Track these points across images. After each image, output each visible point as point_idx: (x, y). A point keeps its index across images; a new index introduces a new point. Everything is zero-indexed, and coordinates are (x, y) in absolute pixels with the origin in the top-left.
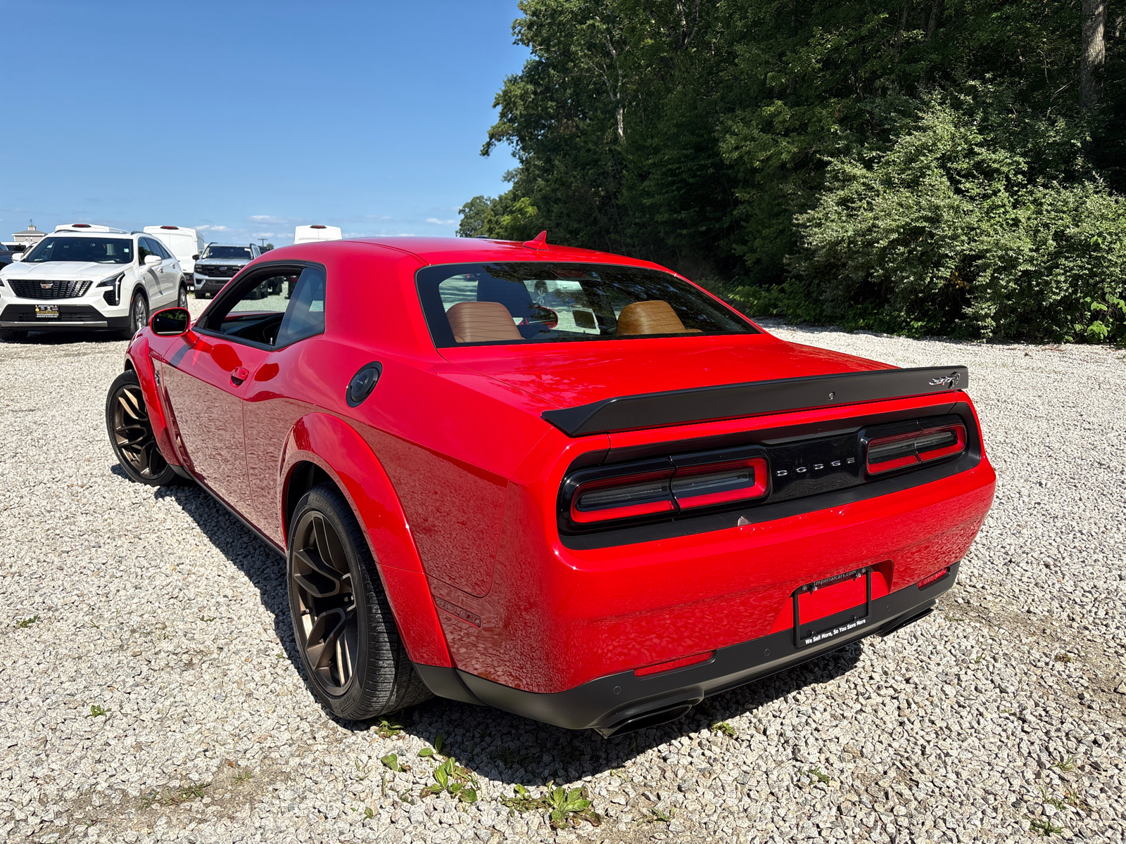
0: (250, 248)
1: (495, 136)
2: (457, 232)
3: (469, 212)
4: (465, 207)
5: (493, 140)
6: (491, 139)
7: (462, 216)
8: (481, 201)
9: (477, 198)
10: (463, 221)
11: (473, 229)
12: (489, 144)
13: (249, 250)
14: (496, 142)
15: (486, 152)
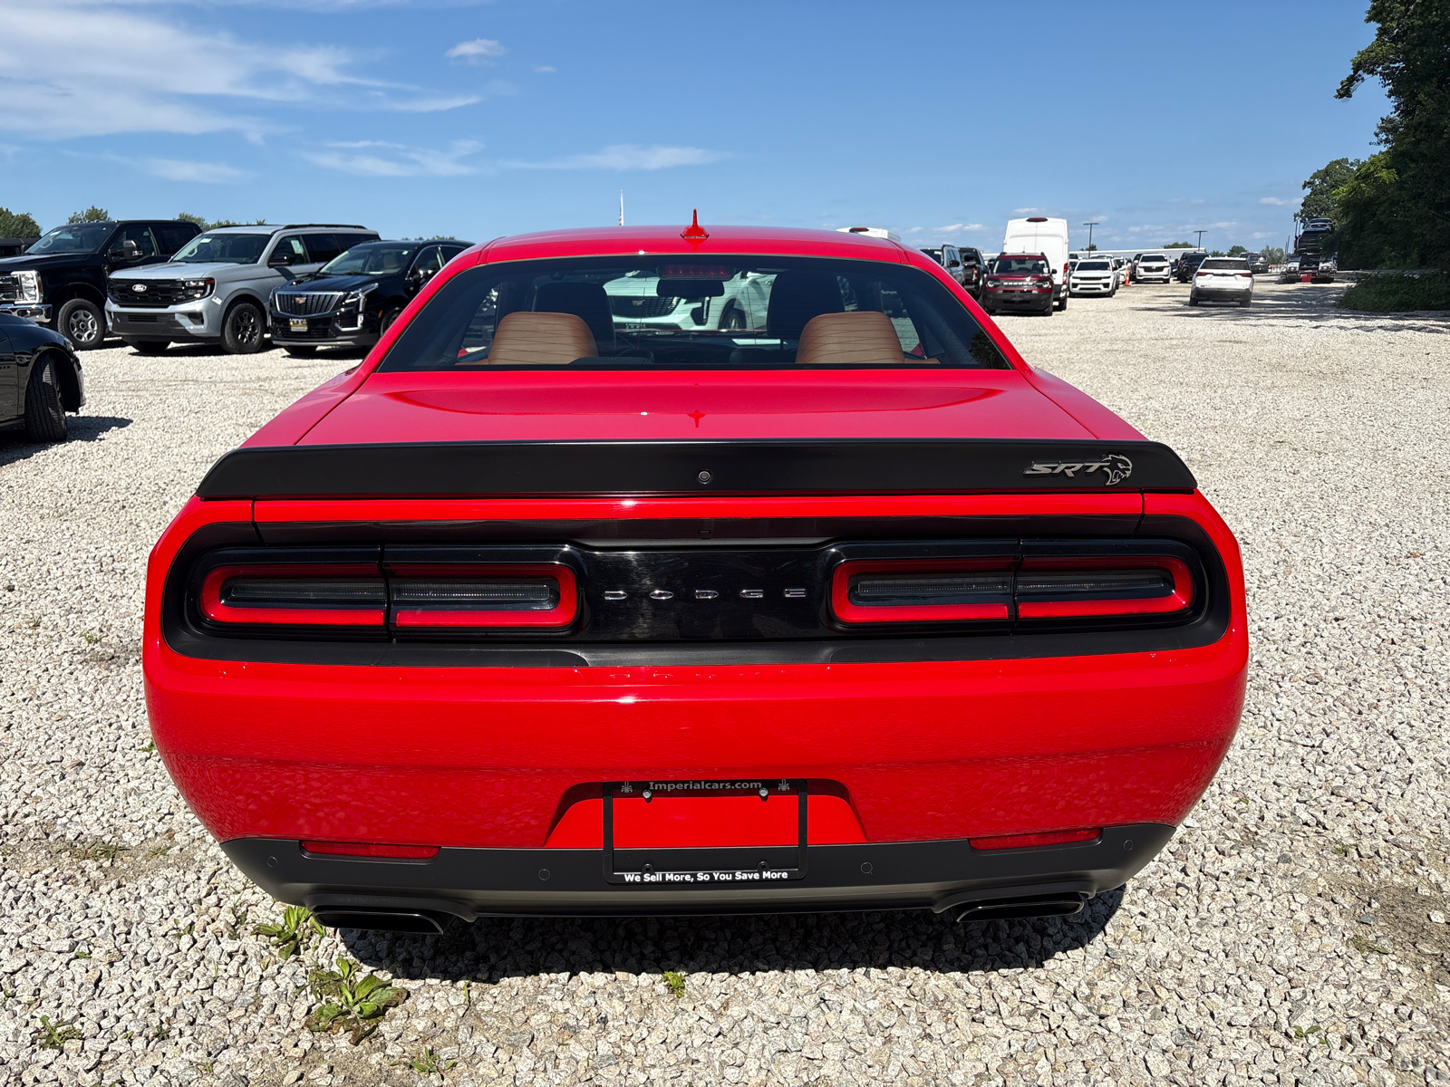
0: (942, 250)
1: (1364, 65)
2: (1296, 216)
3: (1321, 184)
4: (1315, 176)
5: (1360, 72)
6: (1356, 72)
7: (1308, 191)
8: (1342, 167)
9: (1337, 162)
10: (1307, 198)
11: (1322, 210)
12: (1352, 80)
13: (940, 253)
14: (1365, 76)
15: (1345, 92)
